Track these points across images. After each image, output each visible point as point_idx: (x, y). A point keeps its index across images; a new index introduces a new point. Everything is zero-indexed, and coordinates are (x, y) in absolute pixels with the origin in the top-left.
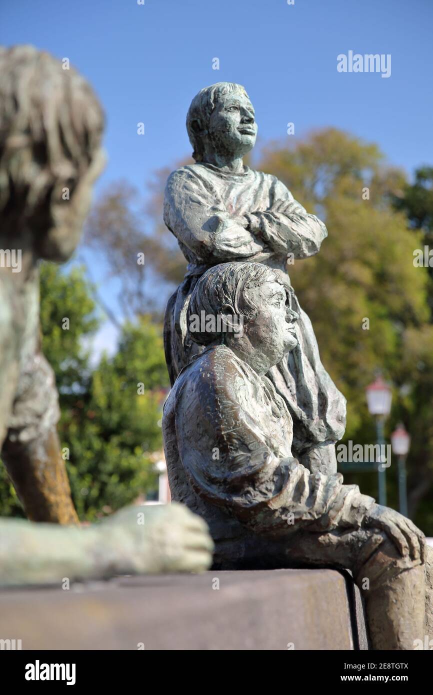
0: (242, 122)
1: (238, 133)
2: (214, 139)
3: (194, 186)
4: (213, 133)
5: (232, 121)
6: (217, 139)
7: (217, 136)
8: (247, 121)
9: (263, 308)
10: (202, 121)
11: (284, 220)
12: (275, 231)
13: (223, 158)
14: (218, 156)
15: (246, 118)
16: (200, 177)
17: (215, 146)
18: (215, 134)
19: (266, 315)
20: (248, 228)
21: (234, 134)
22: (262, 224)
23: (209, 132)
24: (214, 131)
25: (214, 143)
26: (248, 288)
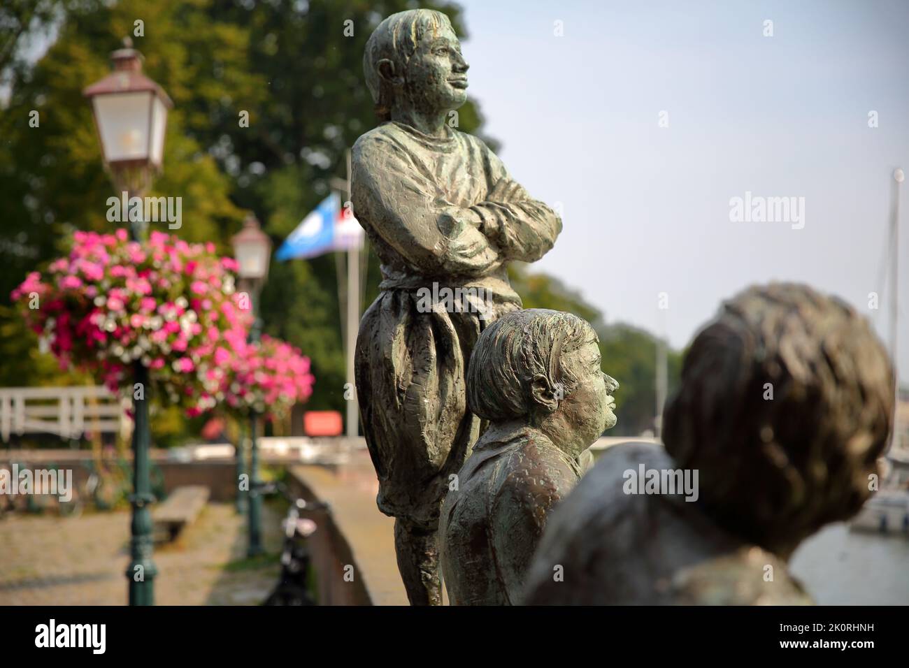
0: (454, 70)
1: (449, 86)
2: (414, 91)
3: (403, 164)
4: (413, 83)
5: (442, 69)
6: (418, 91)
7: (418, 87)
8: (460, 69)
9: (585, 380)
10: (396, 64)
11: (521, 215)
12: (514, 233)
13: (423, 116)
14: (416, 113)
15: (459, 66)
16: (405, 149)
17: (412, 100)
18: (416, 85)
19: (589, 388)
20: (481, 228)
21: (445, 88)
22: (499, 222)
23: (406, 80)
24: (414, 80)
25: (412, 95)
26: (565, 351)
